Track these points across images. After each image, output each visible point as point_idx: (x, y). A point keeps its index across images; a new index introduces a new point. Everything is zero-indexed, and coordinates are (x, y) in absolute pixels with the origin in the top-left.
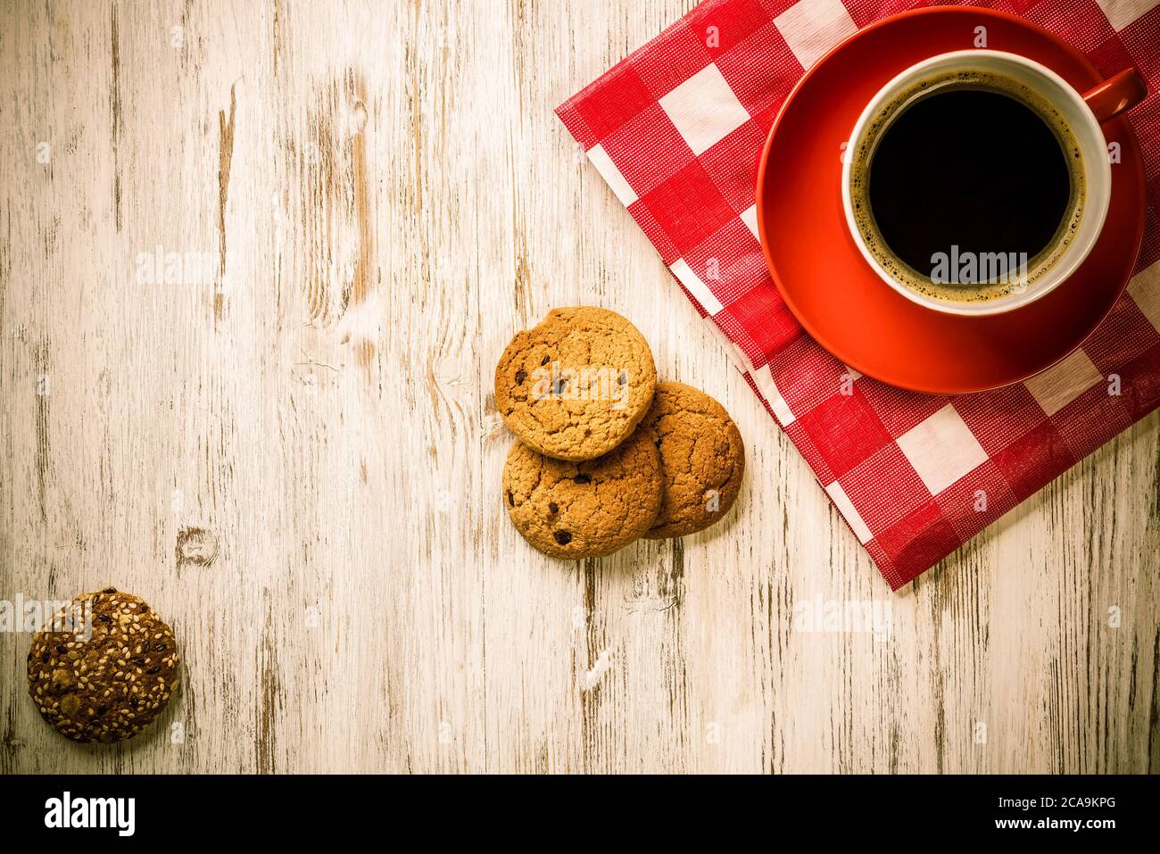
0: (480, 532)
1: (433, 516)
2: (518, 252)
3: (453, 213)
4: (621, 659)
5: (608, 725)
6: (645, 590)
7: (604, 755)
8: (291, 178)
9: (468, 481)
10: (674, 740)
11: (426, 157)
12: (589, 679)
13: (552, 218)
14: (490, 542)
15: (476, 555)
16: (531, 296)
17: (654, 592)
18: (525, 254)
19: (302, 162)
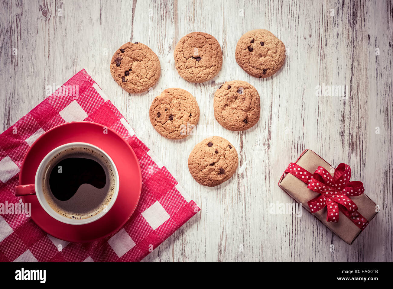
2: (224, 37)
3: (204, 24)
4: (250, 165)
5: (245, 185)
6: (259, 144)
7: (244, 194)
8: (154, 11)
9: (205, 107)
10: (266, 190)
11: (197, 6)
12: (240, 170)
13: (235, 27)
16: (227, 51)
17: (262, 144)
18: (226, 38)
19: (158, 6)
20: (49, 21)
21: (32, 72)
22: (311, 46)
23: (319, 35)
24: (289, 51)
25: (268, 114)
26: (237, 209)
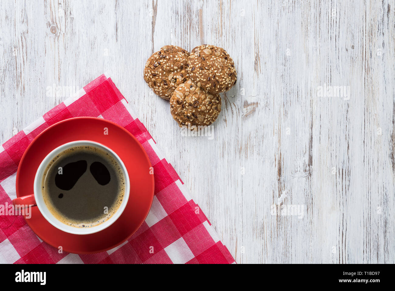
0: (241, 148)
1: (225, 143)
2: (256, 51)
3: (233, 37)
4: (290, 194)
5: (285, 217)
6: (299, 170)
7: (284, 227)
8: (177, 24)
9: (237, 131)
10: (308, 222)
11: (224, 17)
12: (279, 201)
13: (268, 40)
14: (245, 152)
15: (240, 157)
16: (260, 67)
17: (302, 171)
18: (258, 52)
19: (181, 18)
20: (58, 39)
21: (41, 97)
22: (354, 59)
23: (362, 45)
24: (330, 64)
25: (308, 136)
26: (276, 244)
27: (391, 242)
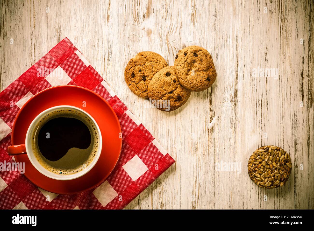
2: (192, 5)
4: (219, 120)
6: (226, 101)
7: (214, 146)
10: (234, 143)
12: (210, 125)
16: (196, 17)
17: (229, 101)
18: (195, 6)
21: (20, 41)
22: (272, 11)
24: (252, 16)
25: (234, 73)
26: (208, 160)
27: (300, 159)
